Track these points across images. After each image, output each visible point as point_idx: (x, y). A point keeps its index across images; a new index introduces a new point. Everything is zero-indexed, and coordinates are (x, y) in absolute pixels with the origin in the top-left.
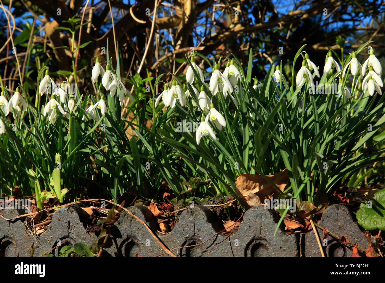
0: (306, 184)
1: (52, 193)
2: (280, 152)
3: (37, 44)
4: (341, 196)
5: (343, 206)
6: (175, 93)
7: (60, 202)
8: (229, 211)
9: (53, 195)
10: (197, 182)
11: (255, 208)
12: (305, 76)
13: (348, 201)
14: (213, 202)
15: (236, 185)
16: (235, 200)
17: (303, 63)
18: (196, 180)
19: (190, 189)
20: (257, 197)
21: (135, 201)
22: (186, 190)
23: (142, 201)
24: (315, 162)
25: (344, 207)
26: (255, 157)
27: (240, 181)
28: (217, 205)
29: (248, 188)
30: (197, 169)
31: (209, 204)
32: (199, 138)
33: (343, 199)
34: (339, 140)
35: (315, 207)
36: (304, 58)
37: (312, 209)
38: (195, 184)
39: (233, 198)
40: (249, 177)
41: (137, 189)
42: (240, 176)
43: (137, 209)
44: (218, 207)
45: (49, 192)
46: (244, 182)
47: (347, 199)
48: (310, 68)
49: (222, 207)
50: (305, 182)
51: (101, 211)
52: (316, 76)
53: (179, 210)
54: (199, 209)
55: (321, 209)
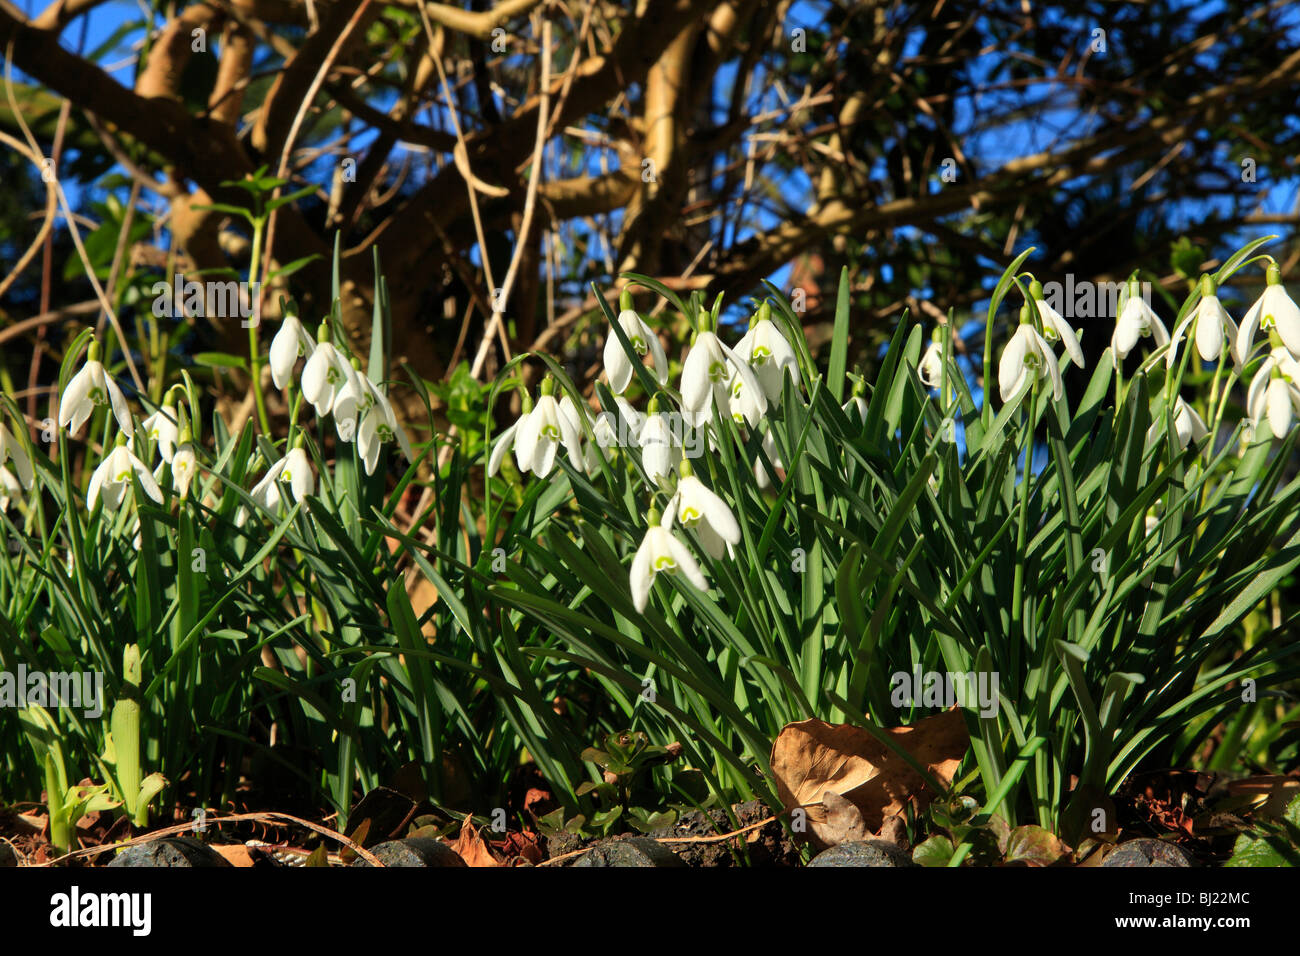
0: (1032, 760)
1: (107, 792)
2: (935, 644)
3: (143, 271)
4: (1164, 808)
5: (1168, 845)
6: (552, 422)
7: (133, 826)
8: (751, 858)
9: (111, 799)
10: (635, 751)
11: (841, 850)
12: (1032, 360)
13: (1189, 827)
14: (692, 827)
15: (773, 764)
16: (772, 819)
17: (1024, 312)
18: (628, 743)
19: (610, 777)
20: (853, 807)
21: (411, 820)
22: (598, 781)
23: (434, 823)
24: (1064, 681)
25: (1175, 849)
26: (847, 656)
27: (787, 748)
28: (706, 839)
29: (818, 776)
30: (638, 704)
31: (676, 835)
32: (643, 586)
33: (1168, 819)
34: (1155, 597)
35: (1069, 850)
36: (1025, 295)
37: (1056, 857)
38: (626, 760)
39: (765, 810)
40: (819, 736)
41: (425, 777)
42: (787, 730)
43: (406, 852)
44: (709, 844)
45: (96, 788)
46: (802, 751)
47: (1185, 820)
48: (1047, 334)
49: (724, 845)
50: (1026, 753)
51: (288, 857)
52: (1072, 365)
53: (565, 856)
54: (636, 852)
55: (1089, 854)
